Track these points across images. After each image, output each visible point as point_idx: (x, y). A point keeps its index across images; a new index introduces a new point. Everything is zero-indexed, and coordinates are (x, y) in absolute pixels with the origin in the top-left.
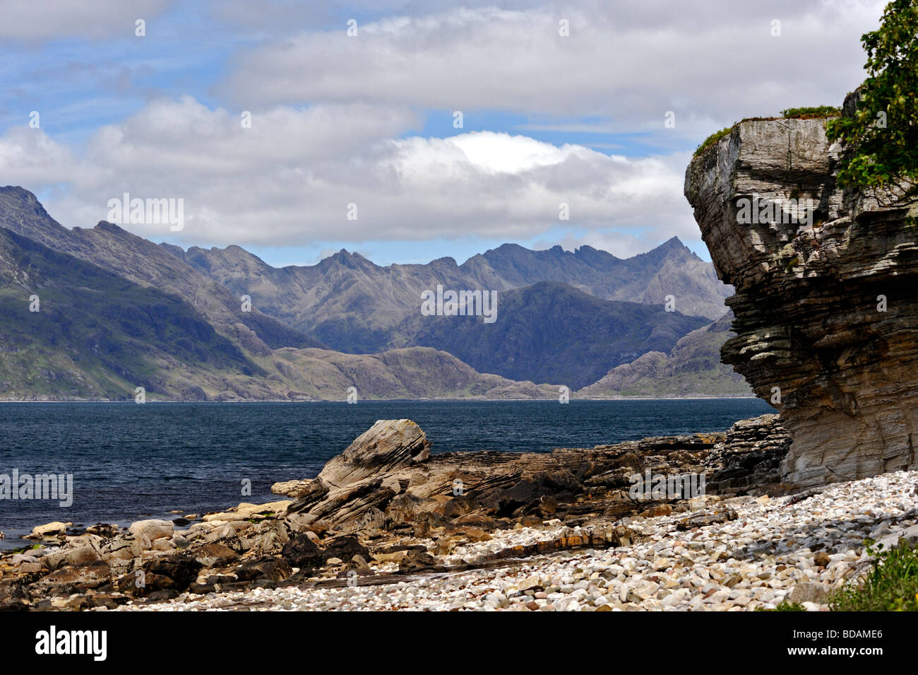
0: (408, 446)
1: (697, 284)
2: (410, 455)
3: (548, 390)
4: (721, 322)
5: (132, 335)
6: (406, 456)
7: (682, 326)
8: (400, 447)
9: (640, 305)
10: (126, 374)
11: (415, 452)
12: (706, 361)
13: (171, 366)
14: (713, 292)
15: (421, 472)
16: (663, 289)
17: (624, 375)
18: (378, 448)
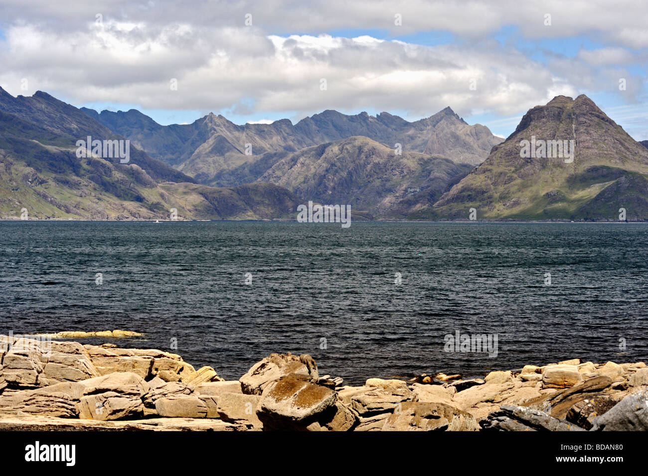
1: (463, 140)
5: (56, 172)
10: (51, 201)
13: (83, 195)
14: (475, 146)
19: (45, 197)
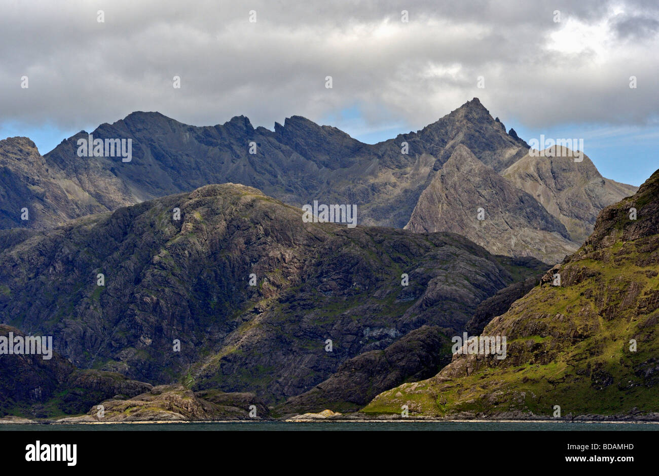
1: (518, 191)
3: (220, 403)
4: (567, 266)
7: (487, 276)
9: (403, 233)
12: (537, 346)
14: (552, 208)
16: (449, 204)
17: (371, 373)
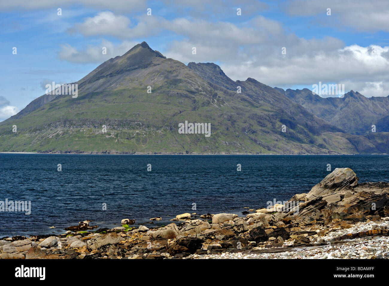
0: (348, 179)
2: (349, 184)
5: (262, 126)
6: (347, 184)
8: (345, 180)
10: (259, 144)
11: (351, 182)
13: (278, 140)
15: (350, 192)
18: (335, 181)
19: (255, 141)
